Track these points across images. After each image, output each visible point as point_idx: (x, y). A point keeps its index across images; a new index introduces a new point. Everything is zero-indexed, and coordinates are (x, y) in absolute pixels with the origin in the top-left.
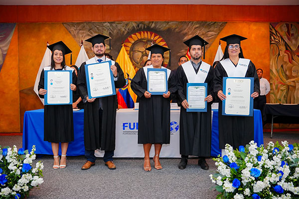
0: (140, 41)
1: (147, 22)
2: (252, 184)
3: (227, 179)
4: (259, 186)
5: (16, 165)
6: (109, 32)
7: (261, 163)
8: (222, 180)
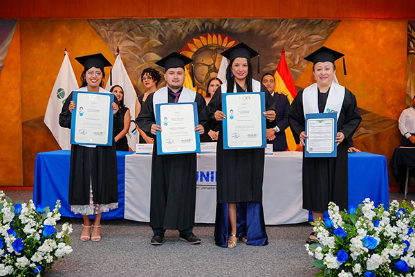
0: (205, 49)
1: (216, 20)
2: (365, 259)
3: (330, 250)
4: (375, 262)
5: (34, 227)
6: (158, 34)
7: (379, 229)
8: (323, 252)
